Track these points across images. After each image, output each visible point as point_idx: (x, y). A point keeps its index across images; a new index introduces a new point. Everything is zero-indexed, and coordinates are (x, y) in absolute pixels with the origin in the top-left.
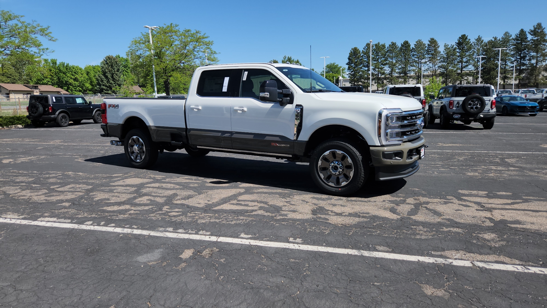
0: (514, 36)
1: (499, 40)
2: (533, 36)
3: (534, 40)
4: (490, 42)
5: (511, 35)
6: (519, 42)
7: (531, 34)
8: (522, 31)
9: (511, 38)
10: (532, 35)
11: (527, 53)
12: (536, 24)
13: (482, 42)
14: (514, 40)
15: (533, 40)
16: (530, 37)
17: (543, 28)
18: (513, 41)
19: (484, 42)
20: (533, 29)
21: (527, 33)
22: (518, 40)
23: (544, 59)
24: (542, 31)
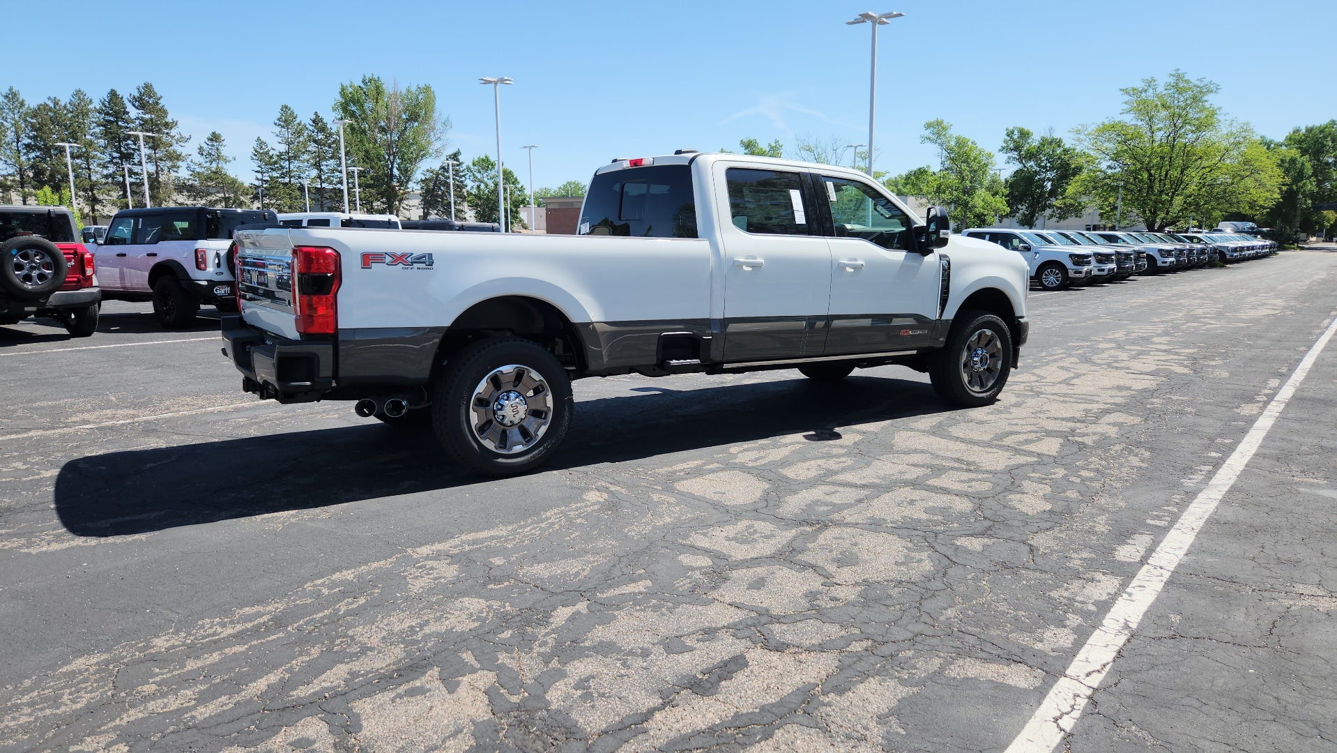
0: (96, 104)
1: (65, 107)
2: (138, 111)
3: (146, 121)
4: (42, 108)
5: (91, 101)
6: (112, 119)
7: (134, 105)
8: (113, 94)
9: (91, 107)
10: (137, 108)
11: (134, 147)
12: (142, 85)
13: (22, 104)
14: (99, 113)
15: (142, 119)
16: (133, 113)
17: (159, 95)
18: (98, 115)
19: (26, 106)
20: (137, 95)
21: (126, 102)
22: (107, 114)
23: (173, 166)
24: (157, 103)
